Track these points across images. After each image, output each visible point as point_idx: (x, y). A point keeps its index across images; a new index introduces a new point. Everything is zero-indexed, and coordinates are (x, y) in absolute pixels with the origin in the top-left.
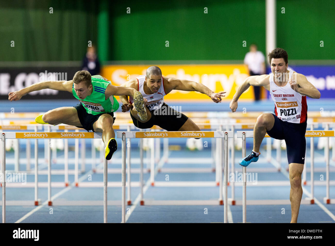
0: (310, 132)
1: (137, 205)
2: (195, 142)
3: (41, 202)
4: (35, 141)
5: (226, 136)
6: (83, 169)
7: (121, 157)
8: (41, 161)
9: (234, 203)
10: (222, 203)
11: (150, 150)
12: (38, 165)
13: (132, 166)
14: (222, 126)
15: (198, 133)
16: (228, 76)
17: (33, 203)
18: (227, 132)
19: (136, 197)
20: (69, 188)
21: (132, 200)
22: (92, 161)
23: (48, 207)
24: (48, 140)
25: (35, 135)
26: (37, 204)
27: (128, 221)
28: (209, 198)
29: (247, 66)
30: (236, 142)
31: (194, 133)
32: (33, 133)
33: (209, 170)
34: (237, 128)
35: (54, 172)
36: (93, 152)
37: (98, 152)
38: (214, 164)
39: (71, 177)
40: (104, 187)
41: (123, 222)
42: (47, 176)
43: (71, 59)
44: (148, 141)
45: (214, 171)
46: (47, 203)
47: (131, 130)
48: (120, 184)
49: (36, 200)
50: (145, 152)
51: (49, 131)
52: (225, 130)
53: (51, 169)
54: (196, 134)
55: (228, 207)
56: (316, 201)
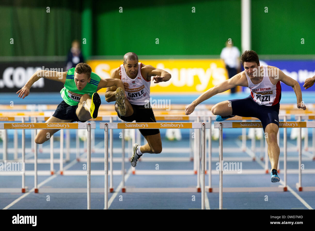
1: (119, 192)
2: (173, 133)
3: (28, 189)
4: (21, 131)
6: (68, 158)
7: (103, 147)
8: (28, 150)
9: (211, 190)
10: (199, 190)
11: (131, 140)
12: (25, 154)
13: (114, 155)
14: (200, 118)
16: (205, 70)
17: (20, 190)
18: (205, 123)
19: (118, 185)
20: (54, 176)
21: (114, 188)
22: (76, 151)
23: (34, 194)
24: (35, 130)
25: (22, 125)
26: (24, 191)
27: (110, 207)
28: (187, 186)
29: (224, 60)
30: (212, 133)
31: (173, 124)
32: (20, 124)
33: (188, 159)
35: (40, 161)
36: (78, 142)
37: (82, 142)
38: (192, 153)
39: (57, 166)
40: (88, 175)
41: (105, 208)
42: (33, 164)
43: (56, 54)
44: (129, 132)
45: (192, 160)
46: (33, 190)
47: (113, 121)
48: (102, 173)
49: (23, 187)
50: (126, 142)
51: (35, 122)
52: (203, 121)
53: (38, 158)
54: (174, 125)
55: (206, 194)
56: (289, 189)
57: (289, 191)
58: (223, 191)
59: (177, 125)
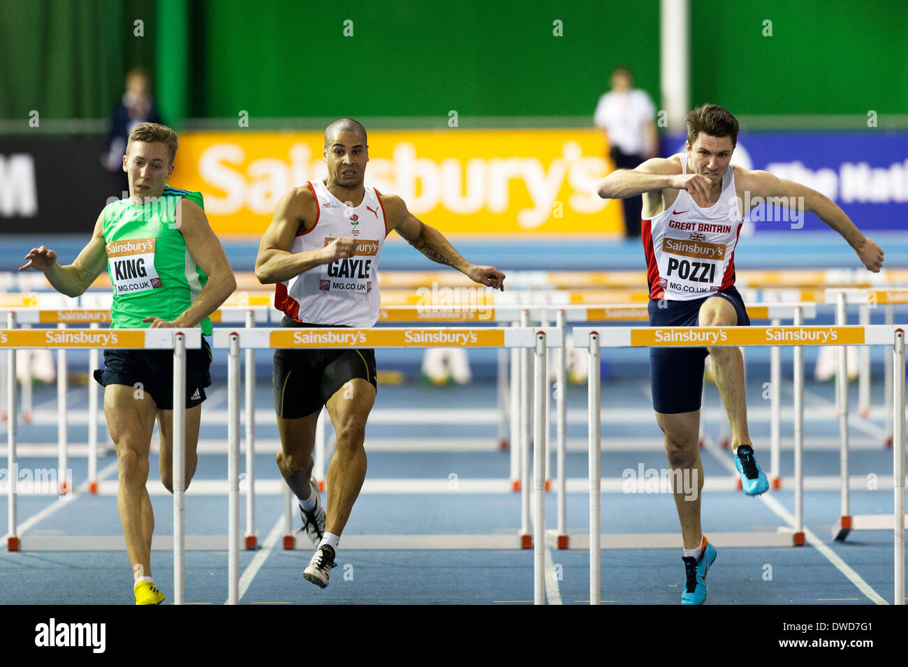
0: (793, 330)
1: (274, 549)
2: (446, 362)
5: (540, 341)
9: (563, 542)
10: (527, 542)
13: (258, 432)
14: (528, 312)
15: (456, 332)
16: (546, 166)
18: (544, 332)
19: (272, 525)
21: (257, 534)
27: (246, 597)
28: (489, 529)
31: (444, 332)
33: (492, 445)
34: (572, 317)
35: (26, 450)
38: (507, 423)
39: (79, 464)
41: (230, 601)
42: (4, 458)
45: (505, 447)
48: (222, 487)
52: (539, 324)
54: (448, 337)
55: (548, 553)
56: (810, 538)
57: (809, 545)
58: (603, 546)
59: (456, 338)
